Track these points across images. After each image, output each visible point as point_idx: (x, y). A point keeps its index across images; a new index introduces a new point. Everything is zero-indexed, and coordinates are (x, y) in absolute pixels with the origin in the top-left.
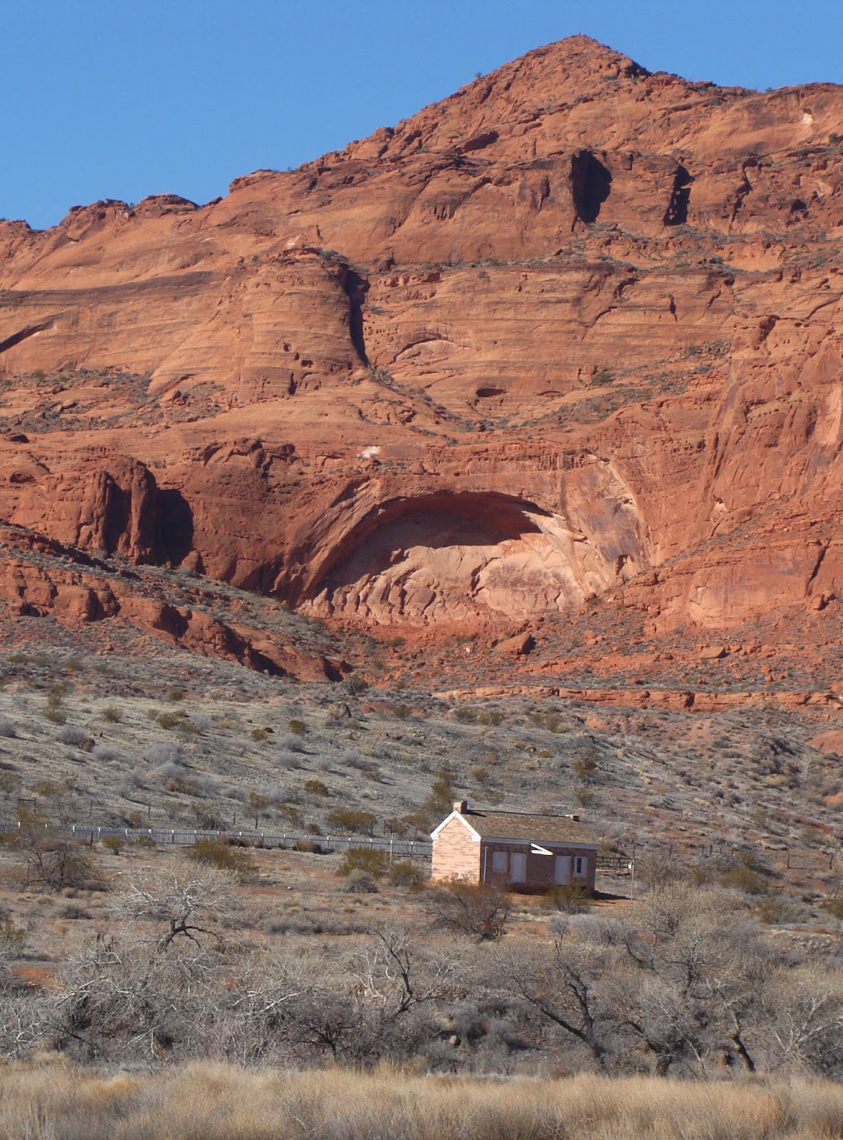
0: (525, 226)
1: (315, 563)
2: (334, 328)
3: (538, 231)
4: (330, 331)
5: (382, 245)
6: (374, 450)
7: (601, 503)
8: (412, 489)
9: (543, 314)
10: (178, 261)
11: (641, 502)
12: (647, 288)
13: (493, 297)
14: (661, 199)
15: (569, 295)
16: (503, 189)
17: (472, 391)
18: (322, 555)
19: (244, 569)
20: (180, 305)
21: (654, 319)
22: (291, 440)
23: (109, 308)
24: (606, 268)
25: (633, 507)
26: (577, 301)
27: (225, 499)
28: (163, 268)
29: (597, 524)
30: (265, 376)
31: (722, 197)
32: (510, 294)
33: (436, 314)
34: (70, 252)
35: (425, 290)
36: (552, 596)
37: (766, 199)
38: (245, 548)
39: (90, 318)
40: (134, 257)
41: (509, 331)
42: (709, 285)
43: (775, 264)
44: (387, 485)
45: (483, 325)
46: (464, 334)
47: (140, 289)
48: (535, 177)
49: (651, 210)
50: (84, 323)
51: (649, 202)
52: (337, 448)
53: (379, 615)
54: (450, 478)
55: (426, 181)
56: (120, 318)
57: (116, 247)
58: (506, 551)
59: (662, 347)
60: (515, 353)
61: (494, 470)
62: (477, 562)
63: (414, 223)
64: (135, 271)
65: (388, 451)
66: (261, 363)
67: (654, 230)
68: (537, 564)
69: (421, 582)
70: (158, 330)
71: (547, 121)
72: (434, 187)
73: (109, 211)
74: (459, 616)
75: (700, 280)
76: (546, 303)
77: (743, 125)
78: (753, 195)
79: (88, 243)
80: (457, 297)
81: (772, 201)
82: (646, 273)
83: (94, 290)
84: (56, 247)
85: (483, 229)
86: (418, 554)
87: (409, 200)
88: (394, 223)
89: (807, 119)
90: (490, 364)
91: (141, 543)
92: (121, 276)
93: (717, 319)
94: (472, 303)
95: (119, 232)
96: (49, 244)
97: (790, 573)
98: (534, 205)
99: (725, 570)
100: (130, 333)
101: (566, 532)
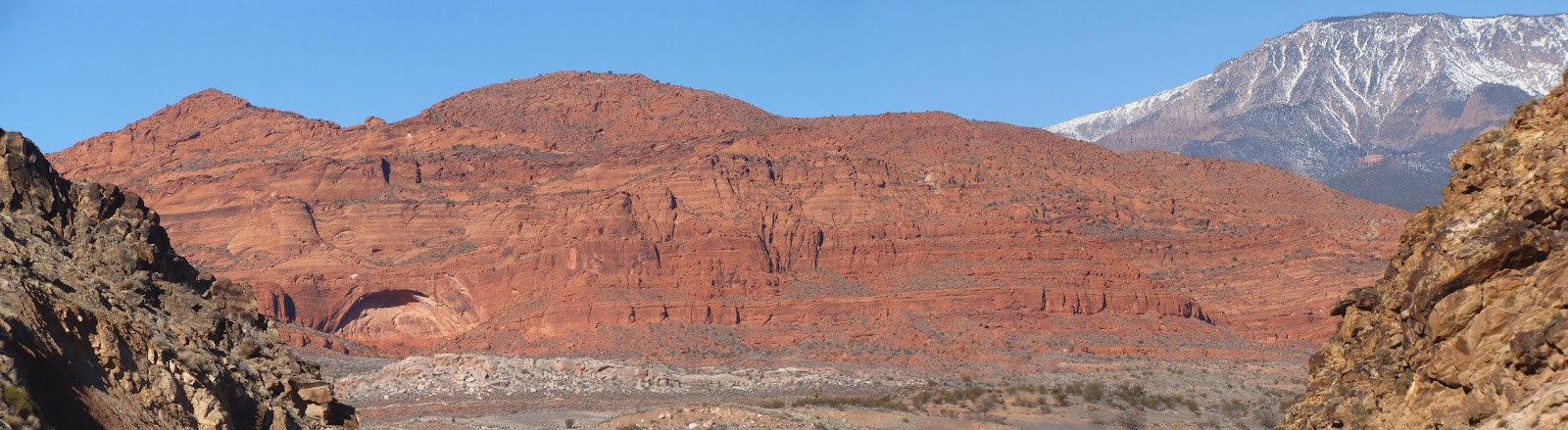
0: (366, 185)
1: (339, 319)
2: (310, 228)
3: (372, 187)
4: (308, 229)
5: (313, 195)
6: (355, 275)
7: (452, 292)
8: (375, 290)
9: (390, 220)
10: (222, 202)
11: (471, 291)
12: (424, 209)
13: (369, 214)
14: (413, 173)
15: (398, 213)
16: (355, 171)
17: (371, 250)
18: (341, 316)
19: (316, 323)
20: (229, 219)
21: (431, 221)
22: (322, 272)
23: (197, 221)
24: (409, 202)
25: (466, 293)
26: (402, 215)
27: (306, 297)
28: (215, 205)
29: (452, 299)
30: (291, 247)
31: (434, 172)
32: (375, 212)
33: (347, 222)
34: (168, 199)
35: (339, 212)
36: (428, 326)
37: (450, 173)
38: (316, 314)
39: (188, 224)
40: (201, 200)
41: (378, 227)
42: (448, 207)
43: (467, 199)
44: (365, 289)
45: (368, 225)
46: (360, 229)
47: (209, 213)
48: (369, 166)
49: (411, 178)
50: (184, 228)
51: (409, 176)
52: (341, 275)
53: (361, 338)
54: (388, 285)
55: (325, 169)
56: (201, 225)
57: (189, 197)
58: (404, 310)
59: (436, 231)
60: (383, 235)
61: (406, 281)
62: (392, 316)
63: (323, 185)
64: (203, 206)
65: (360, 275)
66: (288, 242)
67: (413, 185)
68: (418, 315)
69: (375, 324)
70: (222, 229)
71: (223, 127)
72: (329, 171)
73: (184, 181)
74: (392, 336)
75: (444, 205)
76: (390, 216)
77: (383, 138)
78: (445, 170)
79: (176, 195)
80: (355, 215)
81: (453, 173)
82: (421, 203)
83: (186, 214)
84: (163, 196)
85: (351, 187)
86: (370, 311)
87: (320, 176)
88: (316, 185)
89: (409, 135)
90: (375, 240)
91: (286, 315)
92: (196, 209)
93: (454, 220)
94: (361, 217)
95: (190, 191)
96: (159, 196)
97: (579, 315)
98: (369, 177)
99: (555, 316)
100: (208, 231)
101: (435, 303)
